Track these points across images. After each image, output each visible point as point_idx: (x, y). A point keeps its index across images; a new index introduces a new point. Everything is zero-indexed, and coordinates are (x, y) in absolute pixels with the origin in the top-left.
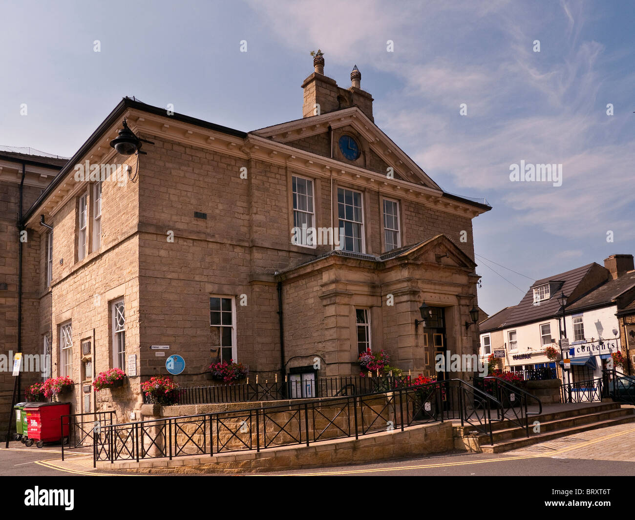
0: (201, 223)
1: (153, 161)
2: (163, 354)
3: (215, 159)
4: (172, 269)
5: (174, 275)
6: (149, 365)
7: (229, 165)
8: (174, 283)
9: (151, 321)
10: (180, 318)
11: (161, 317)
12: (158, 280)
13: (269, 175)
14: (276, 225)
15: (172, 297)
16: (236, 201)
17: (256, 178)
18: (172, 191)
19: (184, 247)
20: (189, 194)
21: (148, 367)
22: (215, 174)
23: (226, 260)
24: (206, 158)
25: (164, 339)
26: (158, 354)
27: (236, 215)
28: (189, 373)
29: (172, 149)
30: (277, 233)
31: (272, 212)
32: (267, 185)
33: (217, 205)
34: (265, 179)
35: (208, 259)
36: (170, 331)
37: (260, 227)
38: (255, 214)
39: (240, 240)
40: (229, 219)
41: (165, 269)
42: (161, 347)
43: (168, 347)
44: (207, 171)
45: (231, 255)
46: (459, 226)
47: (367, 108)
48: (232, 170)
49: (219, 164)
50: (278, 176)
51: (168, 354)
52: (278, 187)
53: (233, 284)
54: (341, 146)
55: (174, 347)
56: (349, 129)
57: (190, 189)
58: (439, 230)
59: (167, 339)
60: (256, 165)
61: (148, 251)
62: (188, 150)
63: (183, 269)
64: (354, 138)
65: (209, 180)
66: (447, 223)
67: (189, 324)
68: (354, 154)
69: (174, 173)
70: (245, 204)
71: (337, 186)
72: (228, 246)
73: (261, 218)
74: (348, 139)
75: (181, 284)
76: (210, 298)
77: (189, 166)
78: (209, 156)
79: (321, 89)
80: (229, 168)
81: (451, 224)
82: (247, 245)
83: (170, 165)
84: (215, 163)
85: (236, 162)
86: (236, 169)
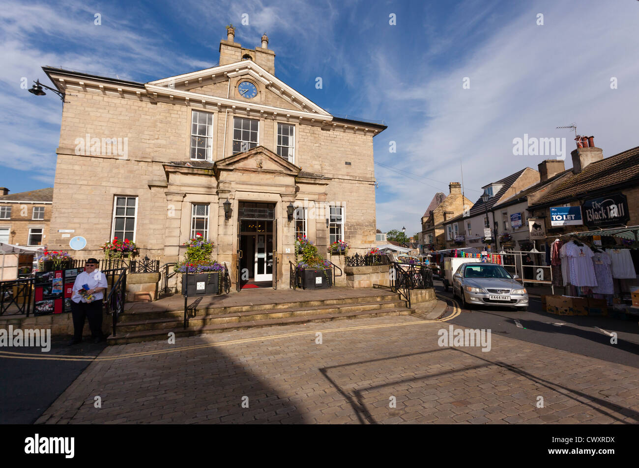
1: (75, 107)
2: (69, 236)
3: (129, 104)
4: (82, 178)
5: (85, 182)
6: (56, 243)
7: (140, 107)
8: (83, 187)
9: (61, 213)
10: (86, 211)
11: (70, 211)
12: (70, 186)
13: (171, 112)
14: (174, 146)
15: (81, 197)
16: (144, 131)
17: (160, 114)
18: (89, 126)
19: (95, 163)
20: (103, 128)
21: (55, 244)
22: (127, 114)
23: (131, 172)
24: (120, 103)
25: (71, 225)
26: (64, 236)
27: (143, 141)
28: (89, 249)
29: (92, 99)
30: (175, 151)
31: (171, 138)
32: (169, 119)
33: (127, 135)
34: (167, 115)
35: (115, 171)
36: (76, 220)
37: (160, 148)
38: (157, 139)
39: (144, 158)
40: (137, 144)
41: (76, 178)
42: (67, 231)
43: (73, 231)
44: (121, 112)
45: (136, 167)
46: (359, 142)
47: (269, 61)
48: (143, 110)
49: (132, 107)
50: (180, 113)
51: (72, 235)
52: (179, 120)
53: (135, 188)
54: (240, 89)
55: (79, 231)
56: (248, 76)
57: (105, 124)
58: (337, 145)
59: (73, 225)
60: (161, 106)
61: (64, 166)
62: (106, 99)
63: (92, 178)
64: (254, 82)
65: (121, 118)
66: (346, 140)
67: (93, 215)
68: (254, 94)
69: (92, 114)
70: (152, 133)
71: (234, 117)
72: (133, 162)
73: (162, 142)
74: (248, 83)
75: (89, 188)
76: (116, 198)
77: (105, 109)
78: (124, 101)
79: (226, 51)
80: (140, 109)
81: (350, 141)
82: (150, 160)
83: (89, 109)
84: (128, 107)
85: (146, 105)
86: (147, 109)
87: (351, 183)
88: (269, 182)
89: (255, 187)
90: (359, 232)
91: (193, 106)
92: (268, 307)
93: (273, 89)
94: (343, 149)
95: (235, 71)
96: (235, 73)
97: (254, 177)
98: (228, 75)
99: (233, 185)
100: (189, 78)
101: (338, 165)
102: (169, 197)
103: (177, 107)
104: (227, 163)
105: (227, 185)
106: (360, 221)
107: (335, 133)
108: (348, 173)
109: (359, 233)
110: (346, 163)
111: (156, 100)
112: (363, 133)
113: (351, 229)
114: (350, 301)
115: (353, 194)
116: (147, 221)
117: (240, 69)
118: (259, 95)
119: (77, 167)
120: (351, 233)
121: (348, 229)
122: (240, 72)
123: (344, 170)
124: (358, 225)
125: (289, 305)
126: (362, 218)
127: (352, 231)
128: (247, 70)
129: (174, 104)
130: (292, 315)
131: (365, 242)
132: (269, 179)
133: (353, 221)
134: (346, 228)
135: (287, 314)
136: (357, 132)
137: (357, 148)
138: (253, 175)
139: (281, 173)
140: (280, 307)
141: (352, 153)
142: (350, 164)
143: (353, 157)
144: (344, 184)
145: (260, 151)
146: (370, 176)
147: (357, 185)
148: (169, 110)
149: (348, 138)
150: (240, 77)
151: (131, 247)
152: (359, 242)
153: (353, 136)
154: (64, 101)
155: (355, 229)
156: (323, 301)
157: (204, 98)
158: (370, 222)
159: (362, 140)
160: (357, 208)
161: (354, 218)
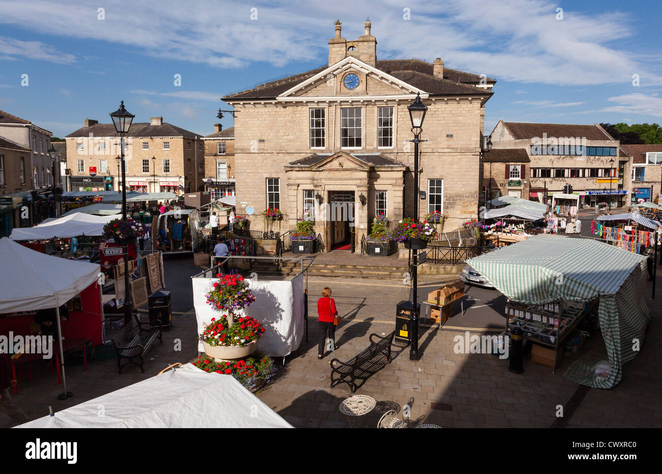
0: (262, 144)
1: (240, 120)
2: (245, 206)
3: (269, 111)
4: (248, 168)
5: (250, 171)
7: (276, 111)
8: (250, 174)
9: (240, 191)
10: (252, 190)
11: (244, 189)
12: (243, 173)
13: (296, 112)
14: (299, 139)
15: (248, 181)
16: (280, 130)
18: (248, 132)
19: (254, 157)
20: (256, 131)
21: (239, 211)
22: (269, 118)
23: (274, 161)
24: (265, 112)
25: (245, 199)
26: (243, 206)
27: (280, 137)
28: (256, 215)
29: (248, 112)
30: (300, 144)
31: (297, 133)
32: (294, 119)
33: (270, 134)
34: (293, 115)
35: (265, 161)
36: (248, 196)
38: (288, 135)
40: (276, 140)
41: (245, 168)
42: (244, 203)
43: (247, 203)
44: (265, 118)
45: (277, 158)
46: (463, 112)
47: (370, 48)
48: (278, 114)
49: (272, 113)
50: (301, 112)
51: (247, 206)
52: (301, 118)
53: (277, 172)
54: (346, 82)
55: (250, 203)
56: (351, 70)
57: (256, 129)
58: (439, 119)
59: (247, 199)
60: (289, 109)
61: (238, 161)
62: (256, 110)
63: (254, 168)
64: (356, 74)
65: (266, 122)
66: (448, 112)
67: (256, 193)
68: (357, 84)
69: (249, 123)
70: (284, 131)
71: (341, 108)
72: (275, 154)
73: (290, 137)
74: (352, 75)
75: (252, 174)
76: (267, 180)
77: (256, 117)
78: (266, 110)
79: (334, 49)
80: (277, 113)
81: (452, 112)
82: (284, 152)
83: (247, 120)
84: (269, 113)
85: (280, 109)
86: (280, 113)
87: (452, 156)
88: (348, 177)
89: (337, 181)
90: (458, 202)
91: (310, 105)
92: (322, 266)
93: (373, 76)
94: (444, 122)
95: (339, 68)
96: (340, 70)
97: (338, 174)
98: (334, 73)
99: (323, 181)
100: (305, 85)
101: (439, 139)
102: (289, 187)
103: (299, 108)
104: (318, 166)
105: (319, 181)
106: (460, 192)
107: (436, 107)
108: (449, 145)
109: (459, 204)
110: (448, 136)
111: (286, 106)
112: (468, 102)
113: (450, 200)
114: (373, 268)
115: (453, 166)
116: (286, 196)
117: (343, 66)
118: (361, 84)
119: (245, 161)
120: (449, 203)
121: (446, 200)
122: (343, 68)
123: (444, 143)
124: (457, 196)
125: (334, 266)
126: (463, 190)
127: (451, 201)
128: (349, 64)
129: (297, 106)
130: (332, 272)
131: (465, 212)
132: (348, 175)
133: (453, 192)
134: (445, 199)
135: (330, 271)
136: (460, 102)
137: (460, 118)
138: (336, 173)
139: (356, 170)
140: (329, 266)
141: (455, 125)
142: (451, 136)
143: (456, 128)
144: (444, 157)
145: (340, 154)
146: (474, 147)
147: (458, 156)
148: (294, 111)
149: (451, 109)
150: (344, 72)
151: (277, 214)
152: (459, 212)
153: (456, 106)
154: (234, 117)
155: (455, 200)
156: (355, 266)
157: (316, 99)
158: (471, 193)
159: (468, 109)
160: (458, 180)
161: (453, 189)
